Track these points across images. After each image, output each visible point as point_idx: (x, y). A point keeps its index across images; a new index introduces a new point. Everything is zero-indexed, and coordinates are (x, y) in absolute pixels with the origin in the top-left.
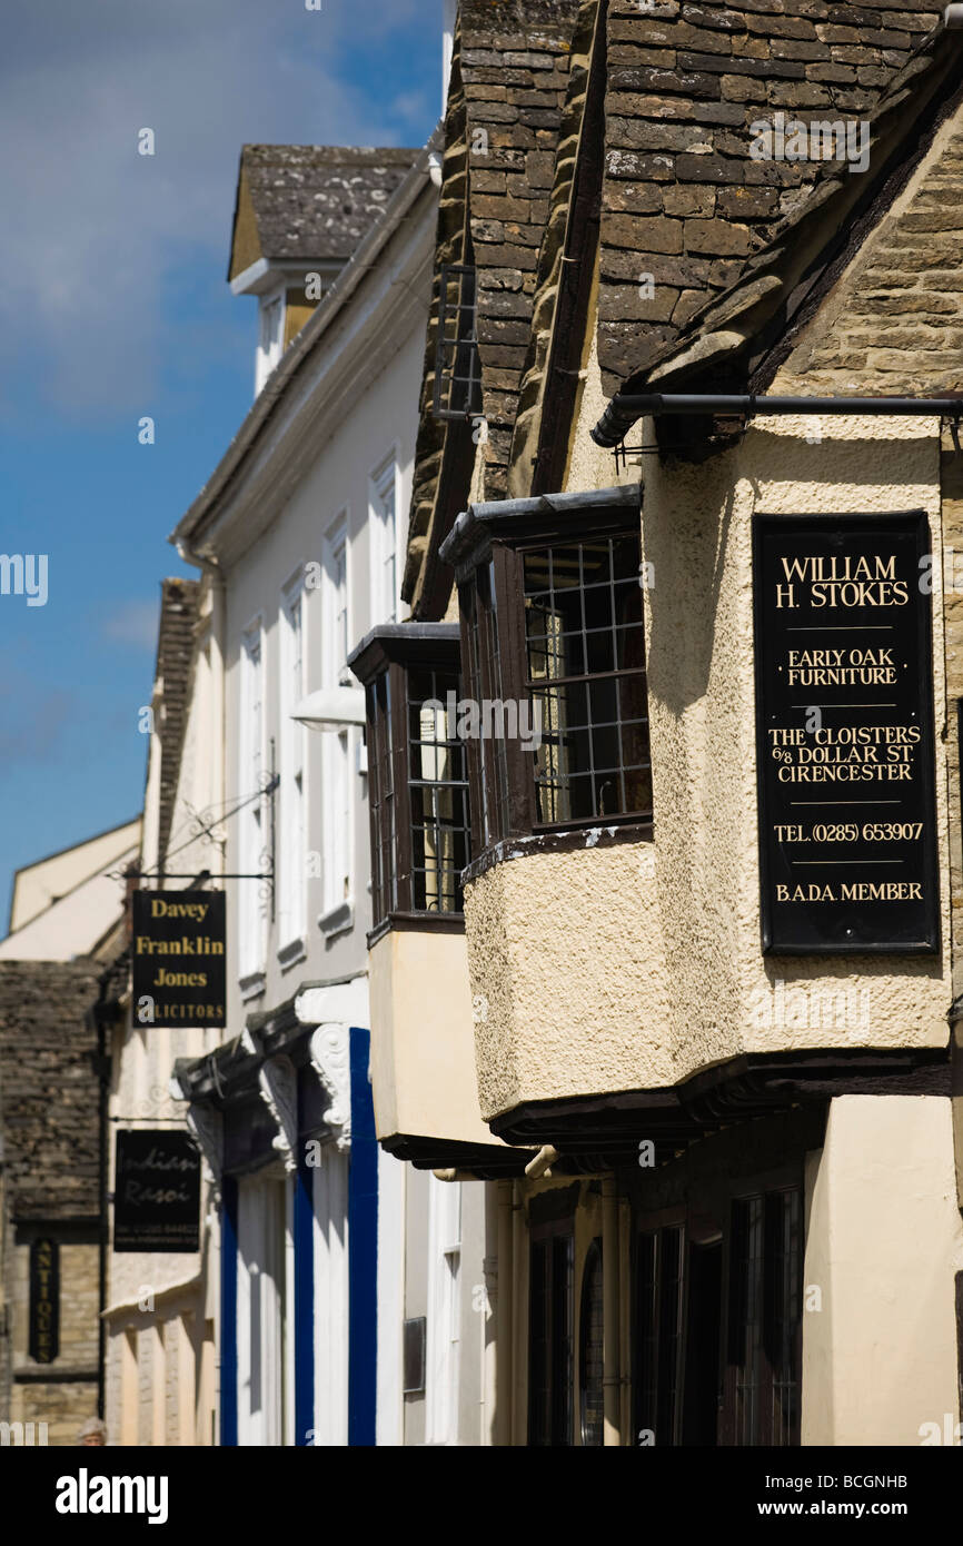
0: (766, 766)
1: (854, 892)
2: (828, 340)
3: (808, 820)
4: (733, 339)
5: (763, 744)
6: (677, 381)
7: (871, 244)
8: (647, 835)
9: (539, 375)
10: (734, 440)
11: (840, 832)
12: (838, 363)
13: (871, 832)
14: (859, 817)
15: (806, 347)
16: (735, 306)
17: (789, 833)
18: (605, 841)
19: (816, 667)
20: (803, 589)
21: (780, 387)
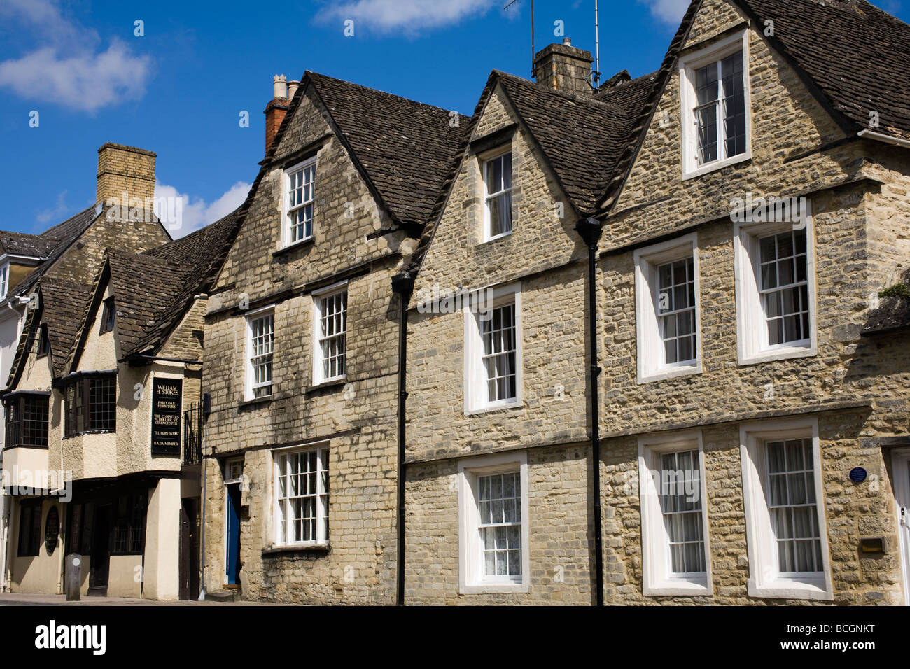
0: (153, 421)
1: (167, 444)
2: (167, 349)
3: (160, 431)
4: (152, 347)
5: (153, 417)
6: (144, 353)
7: (174, 333)
8: (115, 432)
9: (75, 348)
10: (151, 364)
11: (165, 433)
12: (168, 353)
13: (170, 433)
14: (169, 431)
15: (163, 349)
16: (154, 341)
17: (156, 433)
18: (105, 432)
19: (163, 405)
20: (161, 391)
21: (159, 355)
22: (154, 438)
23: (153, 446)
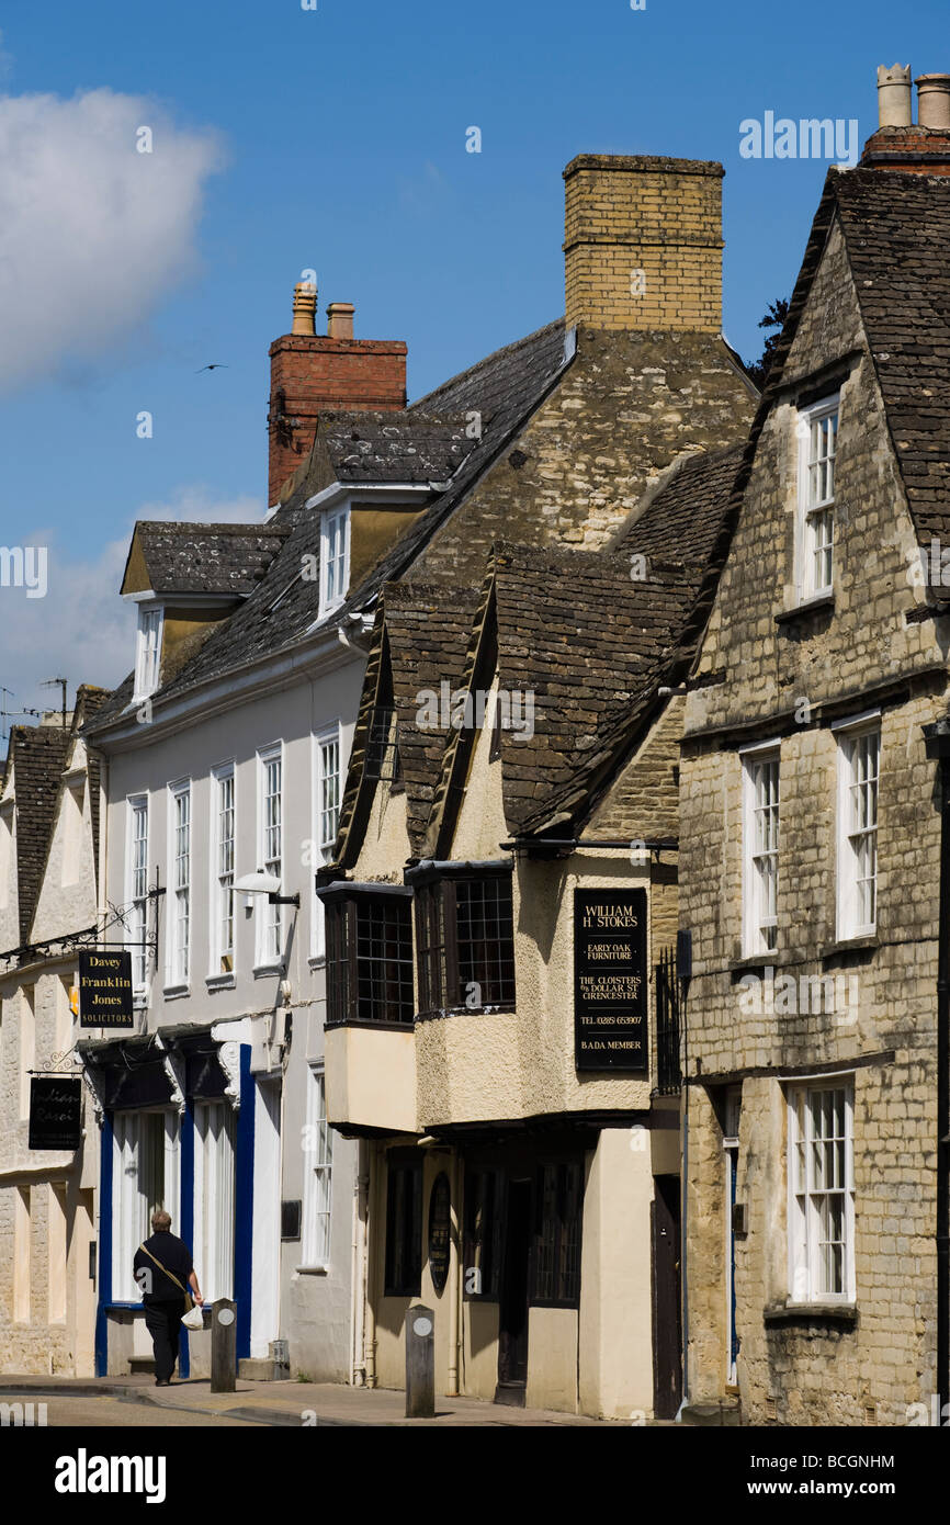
0: (578, 993)
1: (613, 1045)
2: (605, 816)
3: (595, 1015)
4: (567, 816)
5: (577, 983)
6: (545, 834)
7: (623, 776)
8: (513, 1011)
9: (444, 788)
10: (568, 856)
11: (608, 1020)
12: (609, 825)
13: (620, 1020)
14: (615, 1014)
15: (596, 819)
16: (569, 803)
17: (586, 1020)
18: (493, 1012)
19: (599, 952)
20: (594, 919)
21: (586, 834)
22: (581, 1033)
23: (580, 1055)
